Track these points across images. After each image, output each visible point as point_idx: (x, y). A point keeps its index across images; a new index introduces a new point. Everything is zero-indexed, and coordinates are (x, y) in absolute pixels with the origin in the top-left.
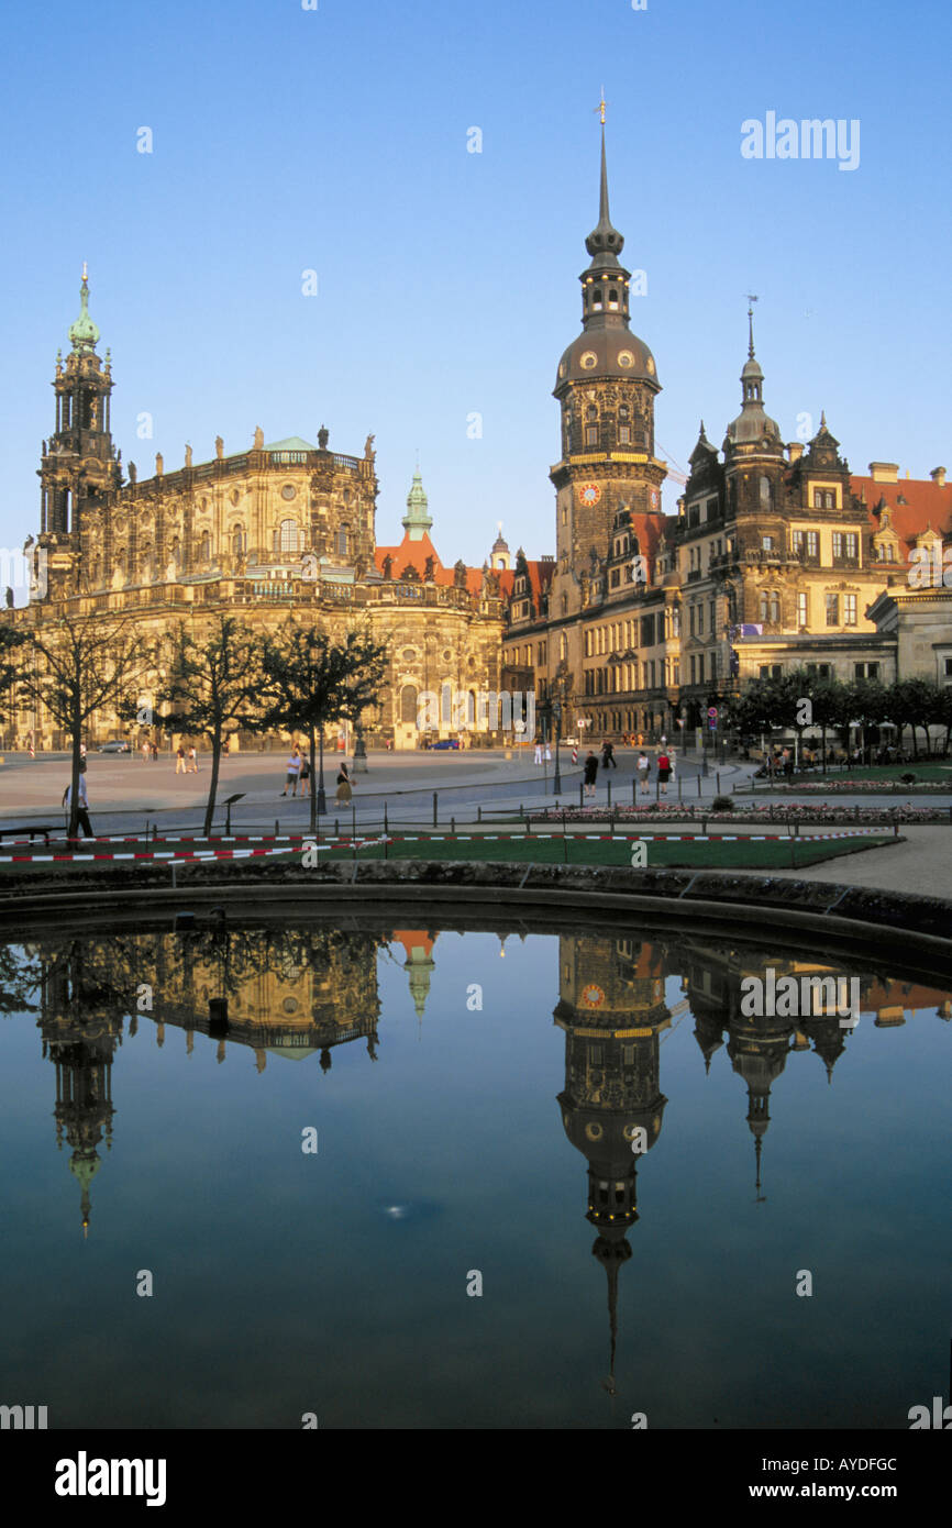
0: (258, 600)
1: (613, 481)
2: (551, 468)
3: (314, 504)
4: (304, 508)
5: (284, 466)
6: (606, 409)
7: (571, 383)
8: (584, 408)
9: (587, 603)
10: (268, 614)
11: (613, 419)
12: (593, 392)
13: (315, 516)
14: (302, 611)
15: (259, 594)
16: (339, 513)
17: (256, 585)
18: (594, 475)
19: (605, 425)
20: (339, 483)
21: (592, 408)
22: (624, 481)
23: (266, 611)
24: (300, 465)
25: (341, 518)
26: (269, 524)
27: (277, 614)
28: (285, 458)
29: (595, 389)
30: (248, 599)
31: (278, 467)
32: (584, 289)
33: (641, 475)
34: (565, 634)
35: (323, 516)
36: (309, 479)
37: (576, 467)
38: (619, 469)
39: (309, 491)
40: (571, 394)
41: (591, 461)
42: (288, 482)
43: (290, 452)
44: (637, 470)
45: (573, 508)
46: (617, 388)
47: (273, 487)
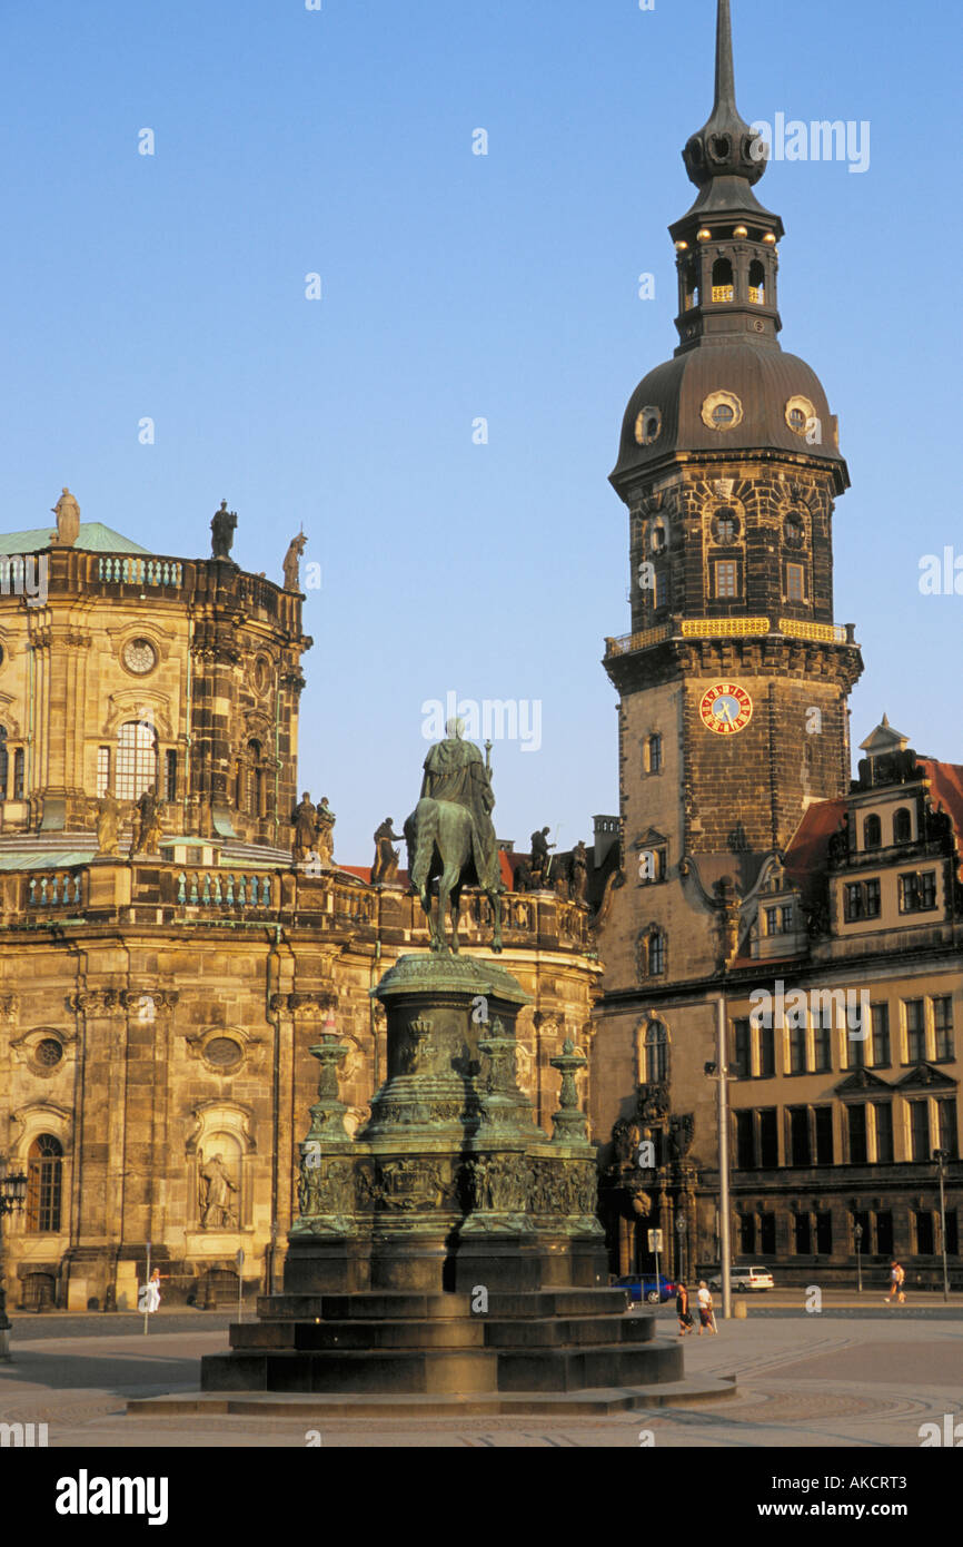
0: (190, 918)
1: (780, 681)
2: (610, 644)
3: (202, 689)
4: (175, 696)
5: (133, 590)
6: (761, 520)
7: (682, 458)
8: (706, 514)
9: (734, 952)
10: (214, 954)
11: (775, 543)
12: (731, 482)
13: (202, 718)
15: (188, 902)
16: (246, 715)
17: (182, 879)
18: (736, 664)
19: (757, 556)
20: (247, 645)
21: (726, 514)
22: (800, 683)
24: (167, 590)
25: (250, 727)
26: (92, 732)
28: (134, 571)
29: (736, 476)
30: (168, 916)
31: (118, 591)
33: (832, 671)
34: (655, 1025)
35: (221, 720)
36: (188, 627)
37: (696, 644)
38: (792, 654)
39: (186, 654)
40: (672, 481)
41: (732, 633)
42: (140, 632)
43: (147, 558)
44: (826, 659)
45: (684, 734)
46: (782, 477)
47: (102, 640)
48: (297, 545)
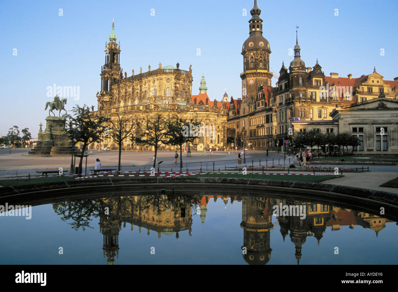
0: (160, 110)
1: (258, 78)
2: (241, 74)
3: (175, 84)
4: (172, 85)
5: (167, 73)
6: (256, 58)
7: (246, 51)
8: (250, 57)
9: (250, 111)
11: (258, 61)
12: (252, 53)
13: (176, 87)
14: (172, 113)
15: (160, 108)
16: (182, 86)
17: (159, 106)
18: (252, 76)
19: (256, 62)
20: (182, 78)
21: (252, 57)
22: (261, 78)
23: (162, 113)
24: (171, 73)
25: (183, 87)
26: (163, 89)
27: (165, 113)
28: (167, 71)
29: (253, 52)
30: (157, 109)
31: (166, 73)
32: (250, 25)
33: (265, 76)
34: (244, 120)
35: (178, 87)
36: (174, 77)
37: (247, 74)
38: (259, 74)
39: (174, 80)
40: (246, 54)
41: (252, 72)
42: (168, 78)
43: (169, 69)
44: (264, 75)
45: (247, 85)
46: (259, 52)
47: (164, 79)
48: (191, 66)
